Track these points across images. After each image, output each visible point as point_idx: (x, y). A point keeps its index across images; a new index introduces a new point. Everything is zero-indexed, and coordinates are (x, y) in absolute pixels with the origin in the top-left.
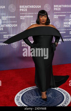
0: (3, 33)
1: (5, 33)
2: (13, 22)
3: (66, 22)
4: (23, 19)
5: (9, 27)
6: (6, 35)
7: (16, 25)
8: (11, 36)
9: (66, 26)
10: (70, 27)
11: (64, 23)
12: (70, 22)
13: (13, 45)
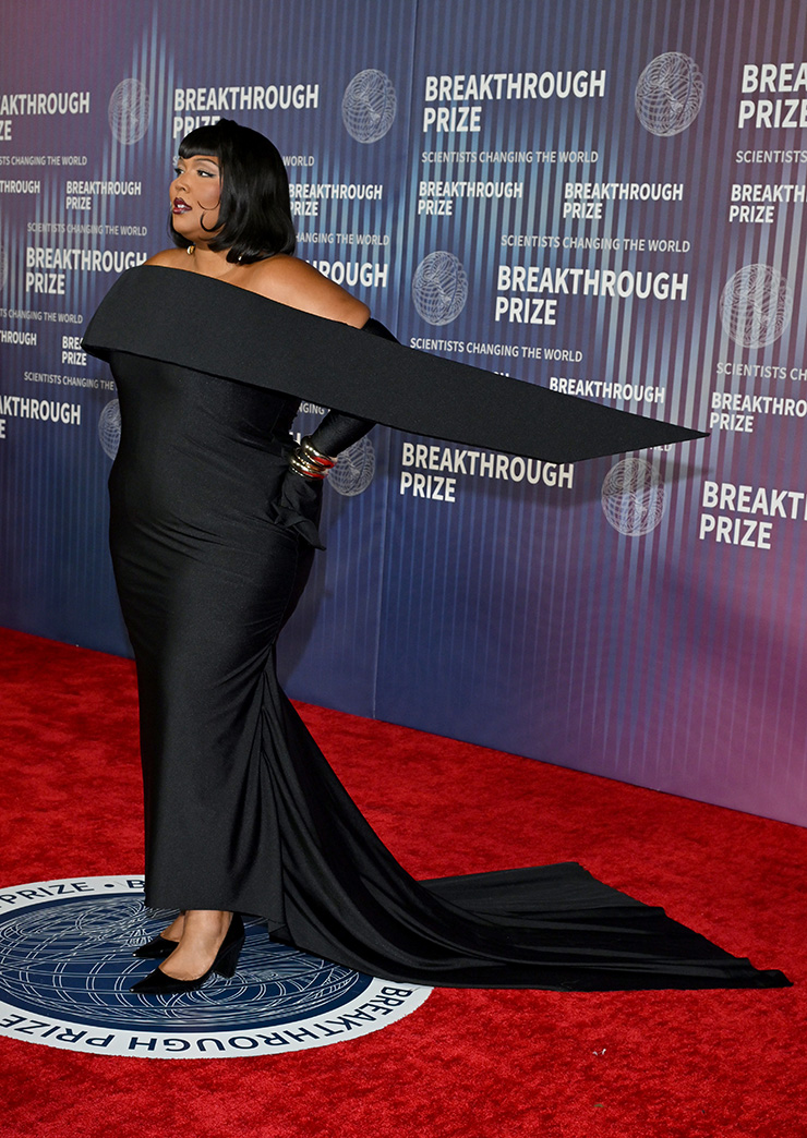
0: (549, 354)
1: (565, 355)
2: (653, 246)
4: (758, 220)
5: (612, 294)
6: (574, 381)
7: (680, 281)
8: (610, 396)
13: (619, 503)
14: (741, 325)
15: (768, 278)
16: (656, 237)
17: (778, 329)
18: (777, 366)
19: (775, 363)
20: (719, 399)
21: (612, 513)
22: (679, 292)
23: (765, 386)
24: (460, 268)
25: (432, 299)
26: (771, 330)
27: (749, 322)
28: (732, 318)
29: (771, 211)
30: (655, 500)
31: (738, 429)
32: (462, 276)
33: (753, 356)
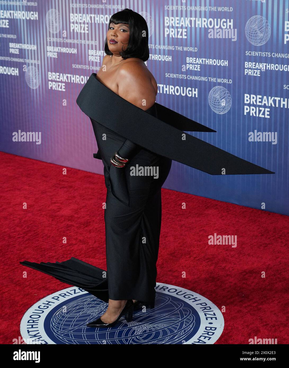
3: (173, 16)
9: (174, 34)
10: (186, 37)
11: (166, 21)
12: (186, 16)
28: (49, 25)
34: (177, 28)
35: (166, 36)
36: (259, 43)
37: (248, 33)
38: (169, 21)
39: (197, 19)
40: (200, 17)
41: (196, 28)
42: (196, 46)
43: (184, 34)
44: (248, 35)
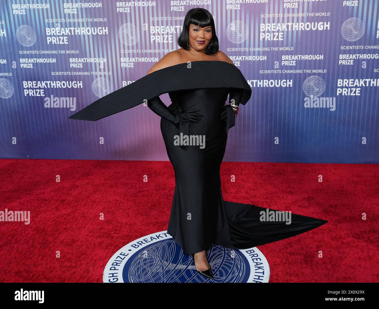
0: (68, 52)
1: (73, 52)
2: (95, 20)
3: (269, 22)
4: (126, 12)
5: (85, 34)
6: (77, 59)
7: (105, 29)
8: (90, 62)
9: (270, 38)
10: (282, 39)
11: (261, 27)
12: (283, 22)
13: (98, 90)
14: (126, 40)
15: (131, 27)
16: (95, 18)
17: (137, 40)
18: (138, 49)
19: (137, 48)
20: (123, 60)
21: (96, 93)
22: (106, 32)
23: (135, 55)
24: (32, 30)
25: (24, 39)
26: (135, 40)
27: (128, 39)
28: (123, 38)
29: (129, 9)
30: (109, 88)
31: (130, 67)
32: (34, 32)
33: (131, 48)
34: (273, 32)
35: (261, 39)
36: (354, 39)
37: (344, 32)
38: (265, 27)
39: (294, 24)
40: (298, 21)
41: (292, 31)
42: (292, 46)
43: (280, 36)
44: (344, 34)
